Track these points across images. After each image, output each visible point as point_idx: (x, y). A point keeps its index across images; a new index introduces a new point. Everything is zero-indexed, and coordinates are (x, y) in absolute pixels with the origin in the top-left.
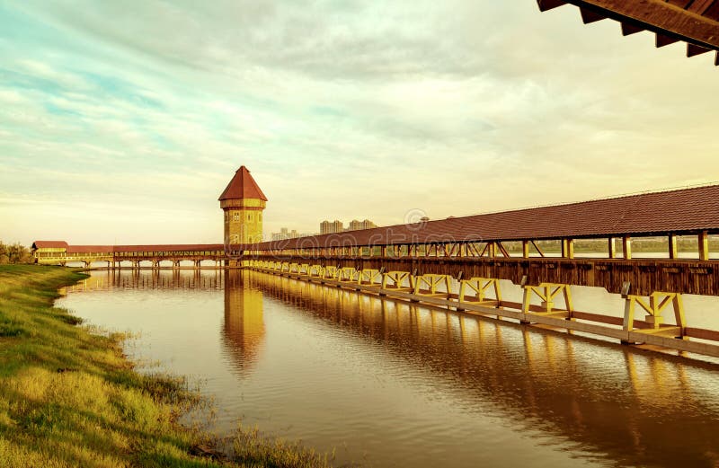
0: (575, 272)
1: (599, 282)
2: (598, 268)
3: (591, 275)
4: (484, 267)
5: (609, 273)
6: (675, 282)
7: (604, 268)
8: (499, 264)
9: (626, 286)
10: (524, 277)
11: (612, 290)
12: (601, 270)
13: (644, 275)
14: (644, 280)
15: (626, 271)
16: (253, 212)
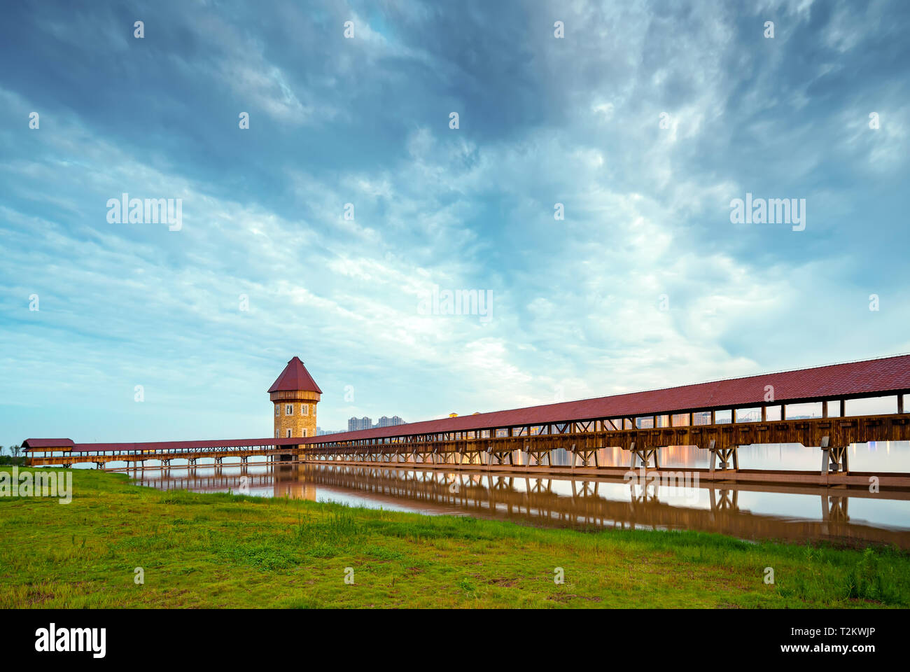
0: (674, 437)
1: (692, 443)
2: (693, 432)
3: (687, 438)
4: (596, 439)
5: (700, 435)
6: (745, 437)
7: (697, 432)
8: (611, 436)
9: (712, 443)
10: (632, 443)
11: (702, 446)
12: (695, 434)
13: (725, 434)
14: (725, 438)
15: (712, 433)
16: (307, 405)
